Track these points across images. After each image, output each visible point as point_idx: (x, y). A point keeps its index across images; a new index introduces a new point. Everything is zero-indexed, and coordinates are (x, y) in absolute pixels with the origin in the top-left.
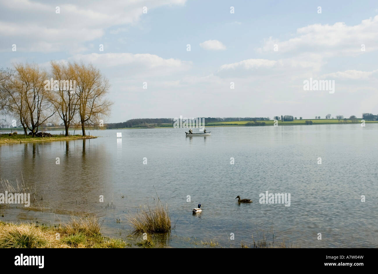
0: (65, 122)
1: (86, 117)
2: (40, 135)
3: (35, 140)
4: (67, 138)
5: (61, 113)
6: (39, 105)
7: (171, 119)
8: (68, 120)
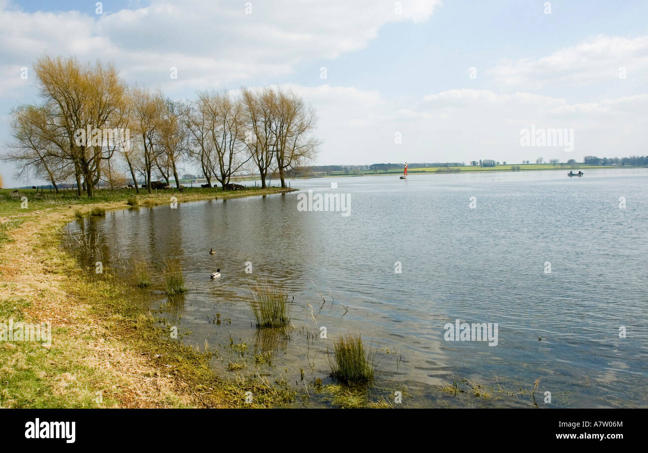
0: (261, 169)
1: (285, 162)
2: (231, 188)
3: (228, 194)
4: (264, 191)
5: (256, 158)
8: (264, 167)
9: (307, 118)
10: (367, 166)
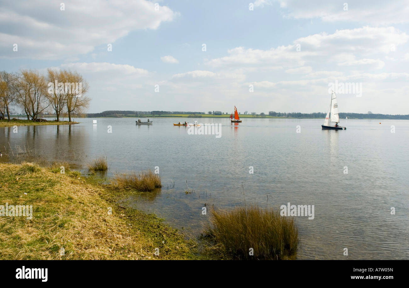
0: (57, 111)
1: (72, 108)
2: (38, 121)
3: (35, 124)
4: (58, 123)
5: (54, 106)
6: (38, 99)
7: (134, 111)
8: (59, 111)
10: (149, 112)
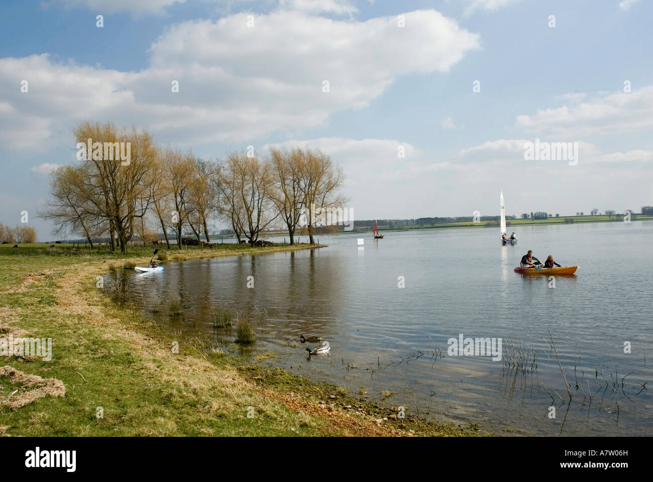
0: (289, 226)
2: (259, 244)
3: (256, 251)
4: (293, 248)
5: (284, 215)
6: (260, 204)
7: (386, 220)
8: (293, 224)
9: (335, 176)
10: (412, 221)
